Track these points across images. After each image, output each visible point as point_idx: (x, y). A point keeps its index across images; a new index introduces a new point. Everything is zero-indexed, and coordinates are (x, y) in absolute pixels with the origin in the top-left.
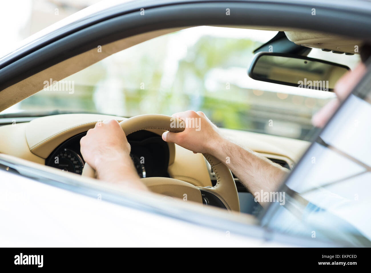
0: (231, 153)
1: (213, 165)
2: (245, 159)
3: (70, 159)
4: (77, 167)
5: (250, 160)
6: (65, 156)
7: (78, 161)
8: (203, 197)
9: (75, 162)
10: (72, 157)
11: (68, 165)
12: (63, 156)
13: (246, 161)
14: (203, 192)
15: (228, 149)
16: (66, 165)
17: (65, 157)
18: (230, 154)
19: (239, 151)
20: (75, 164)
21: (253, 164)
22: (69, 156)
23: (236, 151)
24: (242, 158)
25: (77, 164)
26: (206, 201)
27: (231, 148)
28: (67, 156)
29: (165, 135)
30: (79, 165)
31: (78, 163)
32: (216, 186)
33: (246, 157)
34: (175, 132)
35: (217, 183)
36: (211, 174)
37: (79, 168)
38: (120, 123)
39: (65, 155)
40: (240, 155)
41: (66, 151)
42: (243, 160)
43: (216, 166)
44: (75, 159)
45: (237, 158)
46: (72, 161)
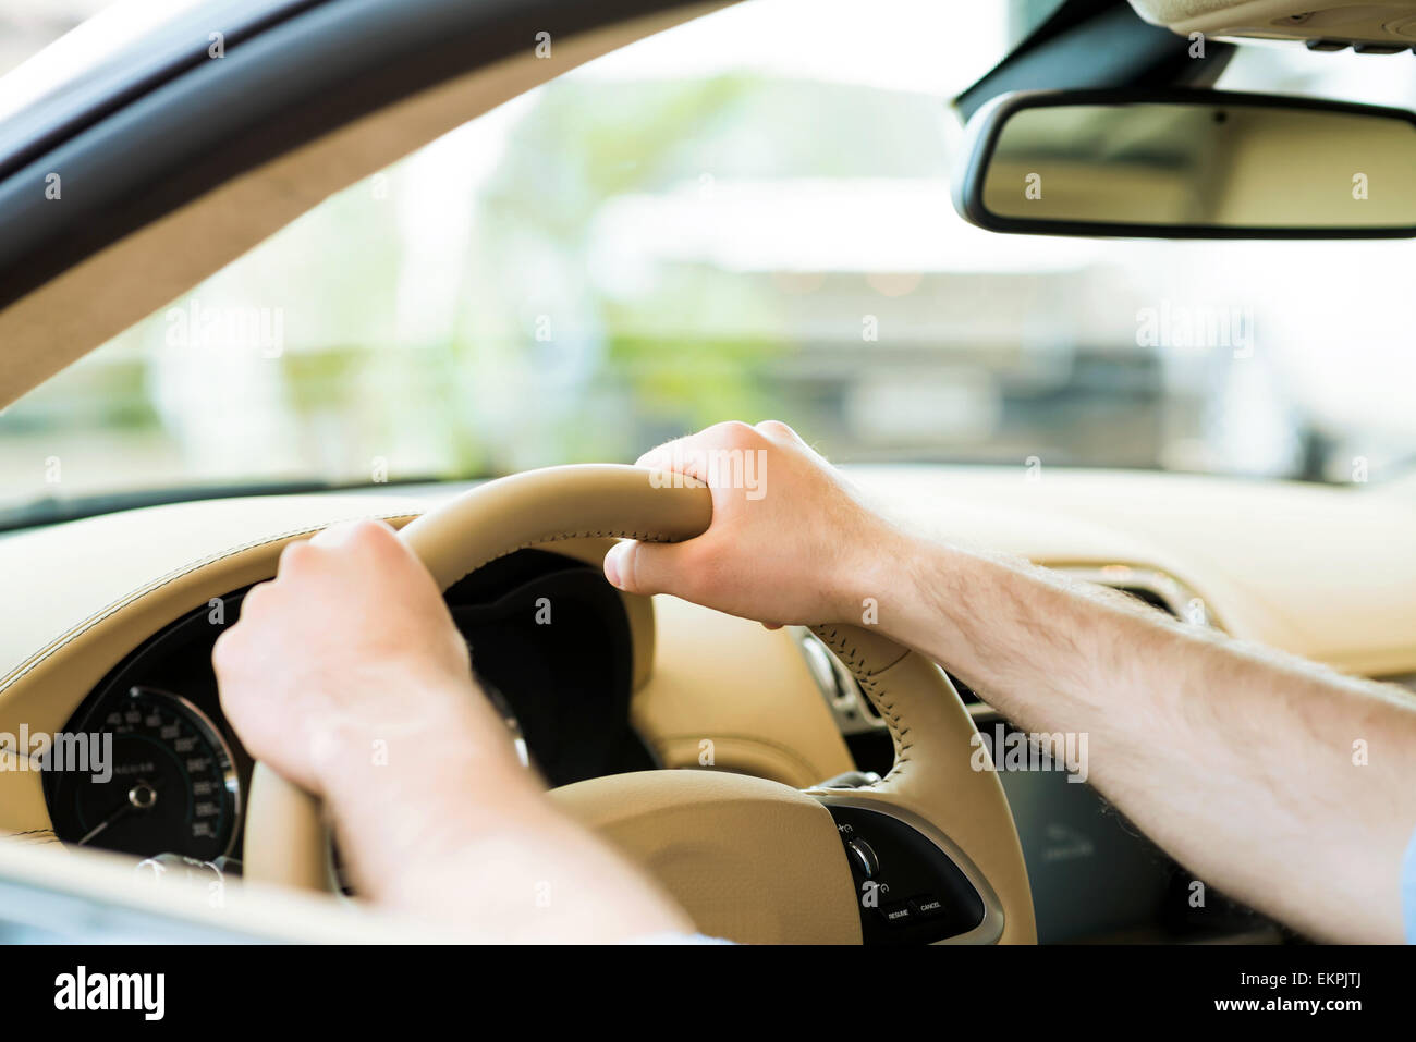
0: (965, 605)
1: (869, 674)
2: (1039, 626)
3: (156, 731)
4: (196, 765)
5: (1065, 626)
6: (134, 725)
7: (195, 739)
8: (845, 837)
9: (185, 745)
10: (167, 721)
11: (150, 767)
12: (124, 723)
13: (1046, 634)
14: (840, 813)
15: (949, 587)
16: (143, 768)
17: (131, 728)
18: (959, 609)
19: (1005, 589)
20: (186, 756)
21: (1087, 643)
22: (153, 721)
23: (987, 590)
24: (1026, 620)
25: (196, 753)
26: (863, 857)
27: (963, 579)
28: (143, 722)
29: (620, 561)
30: (204, 756)
31: (197, 746)
32: (897, 772)
33: (1042, 615)
34: (668, 541)
35: (897, 759)
36: (839, 704)
37: (209, 767)
38: (402, 536)
39: (133, 717)
40: (1011, 607)
41: (136, 699)
42: (1030, 632)
43: (884, 673)
44: (182, 728)
45: (1000, 625)
46: (171, 742)
